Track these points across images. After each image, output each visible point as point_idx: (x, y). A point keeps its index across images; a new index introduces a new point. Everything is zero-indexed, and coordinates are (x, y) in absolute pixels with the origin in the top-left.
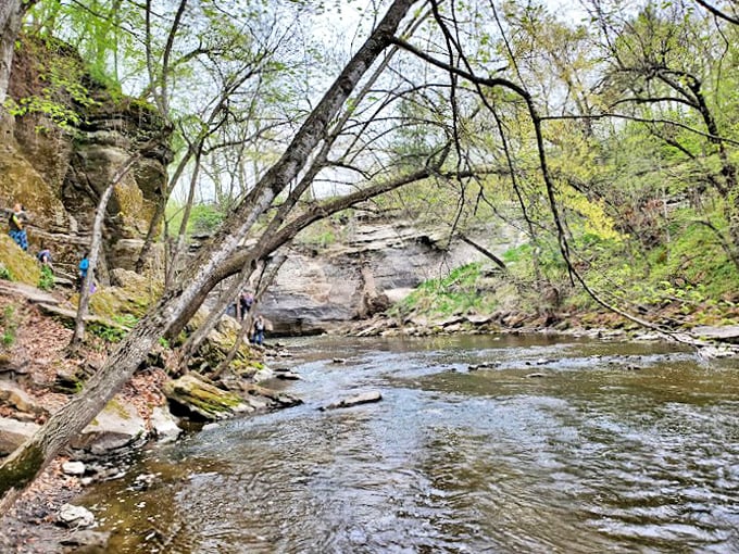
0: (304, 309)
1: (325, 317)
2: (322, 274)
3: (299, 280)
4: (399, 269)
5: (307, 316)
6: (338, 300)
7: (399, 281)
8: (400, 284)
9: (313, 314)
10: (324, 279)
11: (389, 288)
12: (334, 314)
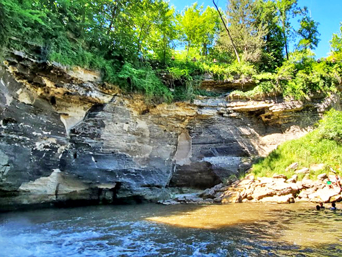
0: (125, 171)
1: (145, 182)
2: (148, 134)
3: (125, 137)
4: (225, 137)
5: (127, 180)
6: (157, 165)
7: (222, 149)
8: (223, 152)
9: (133, 178)
10: (147, 140)
11: (210, 155)
12: (154, 180)
